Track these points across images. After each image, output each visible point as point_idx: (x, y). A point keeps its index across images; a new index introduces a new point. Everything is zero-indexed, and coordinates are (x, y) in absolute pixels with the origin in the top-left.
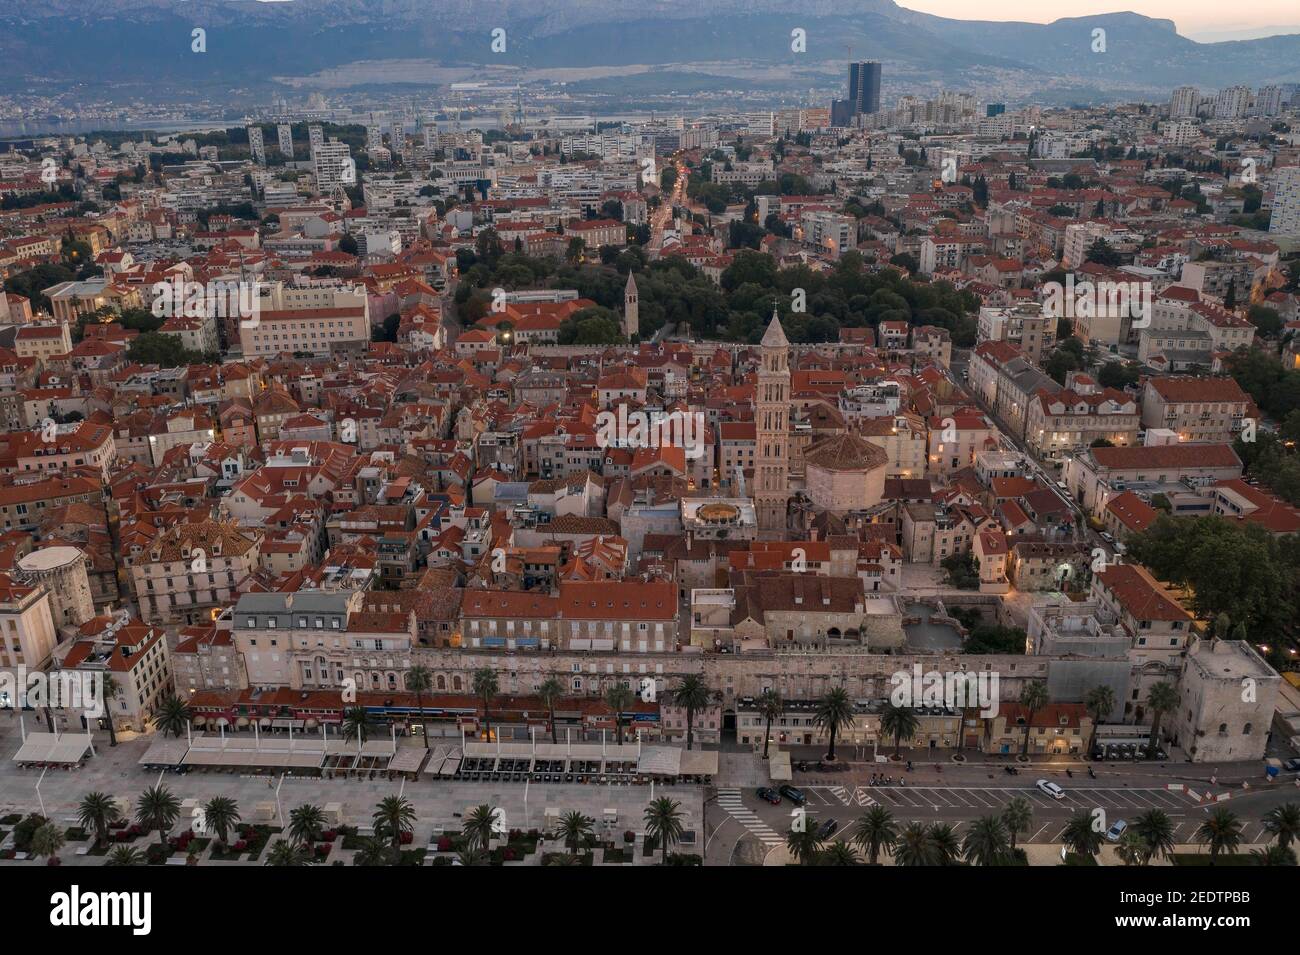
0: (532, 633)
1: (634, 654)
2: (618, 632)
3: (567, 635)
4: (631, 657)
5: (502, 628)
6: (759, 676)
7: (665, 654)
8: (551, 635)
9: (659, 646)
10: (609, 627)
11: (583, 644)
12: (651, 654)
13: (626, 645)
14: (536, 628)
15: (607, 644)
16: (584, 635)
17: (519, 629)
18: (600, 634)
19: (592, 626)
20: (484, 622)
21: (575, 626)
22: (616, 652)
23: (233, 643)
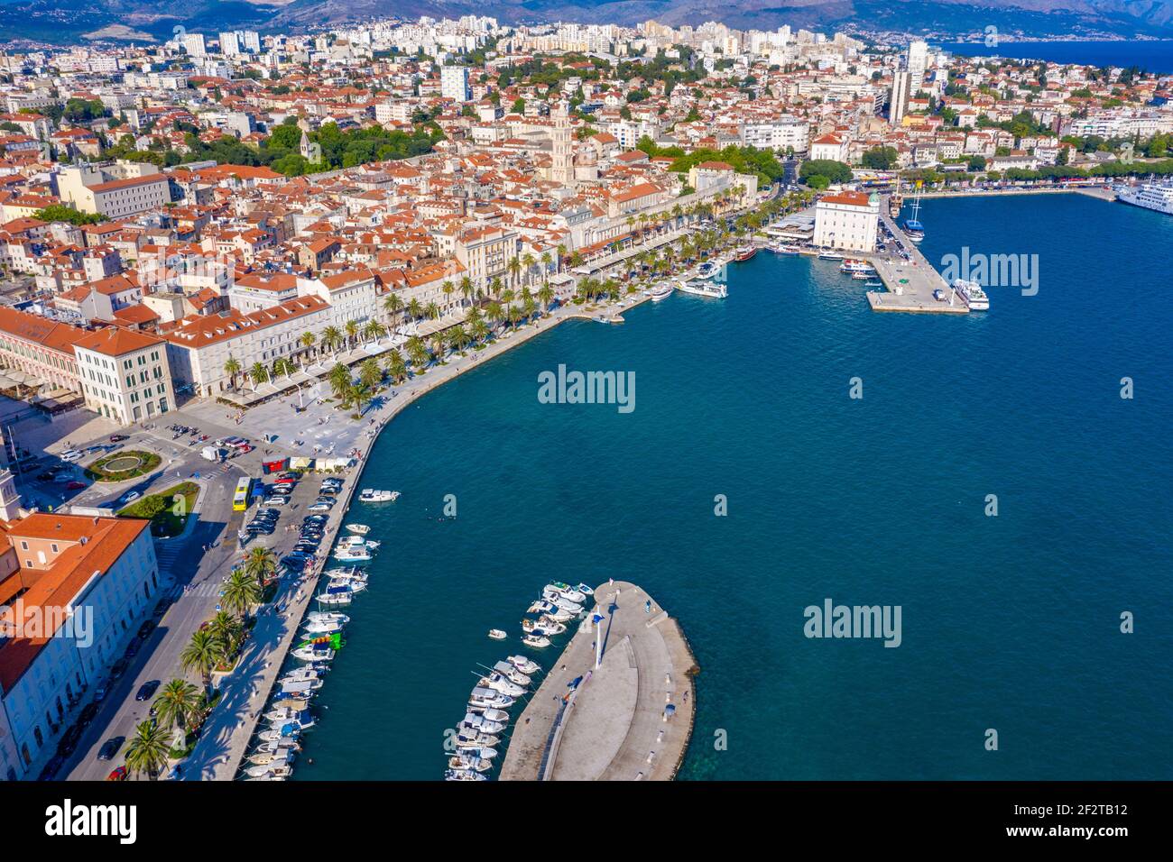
10: (647, 197)
11: (643, 206)
15: (647, 205)
16: (642, 203)
20: (623, 203)
21: (640, 199)
22: (649, 207)
23: (569, 231)
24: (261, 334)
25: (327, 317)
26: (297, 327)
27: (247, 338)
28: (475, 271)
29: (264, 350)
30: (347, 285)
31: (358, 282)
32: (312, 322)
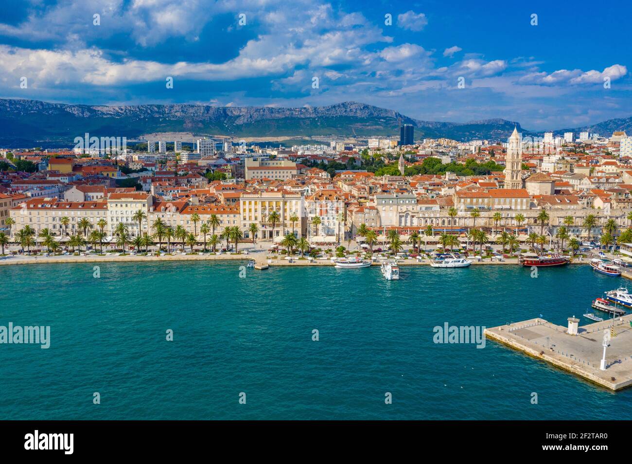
0: (482, 203)
1: (516, 210)
2: (511, 203)
3: (493, 204)
4: (516, 211)
5: (471, 202)
6: (558, 217)
7: (526, 210)
8: (488, 204)
9: (524, 207)
10: (508, 200)
11: (500, 207)
12: (522, 210)
13: (513, 207)
14: (483, 201)
15: (508, 207)
16: (499, 204)
17: (477, 202)
18: (505, 203)
19: (502, 200)
20: (466, 199)
21: (496, 200)
22: (510, 209)
23: (377, 209)
24: (53, 213)
25: (104, 216)
26: (80, 216)
27: (43, 213)
28: (250, 218)
29: (54, 223)
30: (123, 200)
31: (132, 200)
32: (92, 216)
